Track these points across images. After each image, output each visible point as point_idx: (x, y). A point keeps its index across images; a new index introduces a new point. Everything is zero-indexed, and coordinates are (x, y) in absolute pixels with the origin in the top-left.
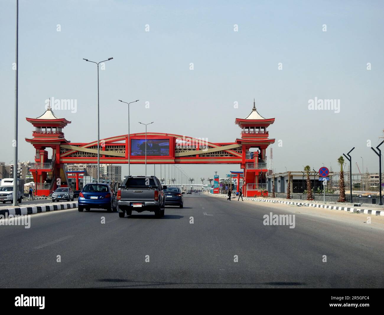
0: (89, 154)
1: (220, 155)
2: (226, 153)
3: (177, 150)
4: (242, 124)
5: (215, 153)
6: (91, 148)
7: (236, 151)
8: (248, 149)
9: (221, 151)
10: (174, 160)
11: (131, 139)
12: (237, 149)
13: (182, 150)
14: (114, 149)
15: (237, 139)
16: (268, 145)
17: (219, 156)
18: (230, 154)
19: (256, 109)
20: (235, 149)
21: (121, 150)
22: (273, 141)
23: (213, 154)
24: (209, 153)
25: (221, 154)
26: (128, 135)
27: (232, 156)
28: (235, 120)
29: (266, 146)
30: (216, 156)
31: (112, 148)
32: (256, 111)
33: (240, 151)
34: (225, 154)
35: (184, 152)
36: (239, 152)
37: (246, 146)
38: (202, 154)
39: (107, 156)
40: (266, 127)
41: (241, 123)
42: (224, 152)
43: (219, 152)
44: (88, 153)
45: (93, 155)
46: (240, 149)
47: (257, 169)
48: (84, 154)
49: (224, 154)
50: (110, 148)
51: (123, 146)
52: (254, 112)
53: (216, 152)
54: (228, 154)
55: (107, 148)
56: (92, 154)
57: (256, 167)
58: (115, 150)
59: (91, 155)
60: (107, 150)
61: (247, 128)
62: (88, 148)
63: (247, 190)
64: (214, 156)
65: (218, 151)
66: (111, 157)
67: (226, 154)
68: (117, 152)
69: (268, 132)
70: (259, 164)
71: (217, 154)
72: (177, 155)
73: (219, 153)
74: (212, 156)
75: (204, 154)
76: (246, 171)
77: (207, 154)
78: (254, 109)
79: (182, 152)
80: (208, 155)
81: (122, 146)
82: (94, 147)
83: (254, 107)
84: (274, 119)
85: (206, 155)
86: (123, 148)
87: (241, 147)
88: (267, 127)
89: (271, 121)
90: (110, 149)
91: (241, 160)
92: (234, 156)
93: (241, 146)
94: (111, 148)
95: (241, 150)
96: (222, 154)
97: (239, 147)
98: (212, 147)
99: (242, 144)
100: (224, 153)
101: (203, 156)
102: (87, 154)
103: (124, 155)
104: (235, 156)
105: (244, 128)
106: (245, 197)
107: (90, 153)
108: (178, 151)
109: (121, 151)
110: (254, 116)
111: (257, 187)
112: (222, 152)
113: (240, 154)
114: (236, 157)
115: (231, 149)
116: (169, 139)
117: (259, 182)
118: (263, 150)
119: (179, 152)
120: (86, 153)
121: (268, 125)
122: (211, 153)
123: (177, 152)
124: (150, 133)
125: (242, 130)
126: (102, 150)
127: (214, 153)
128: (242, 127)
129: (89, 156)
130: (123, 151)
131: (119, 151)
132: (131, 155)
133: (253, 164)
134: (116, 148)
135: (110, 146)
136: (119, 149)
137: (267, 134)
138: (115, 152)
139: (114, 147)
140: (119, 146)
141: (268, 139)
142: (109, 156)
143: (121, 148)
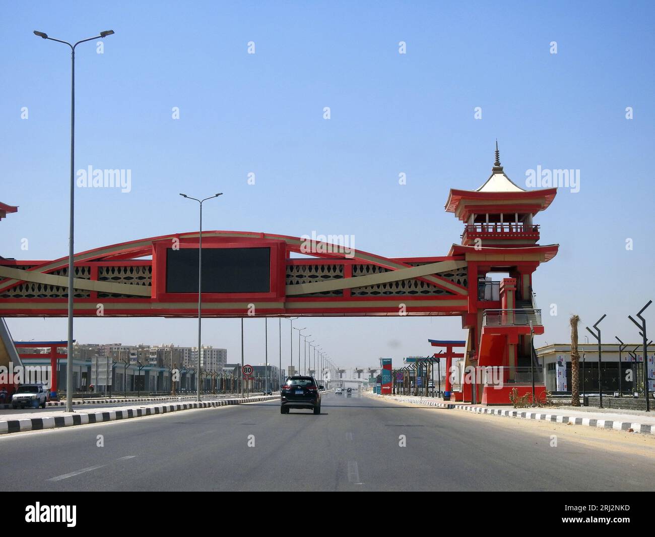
0: (55, 290)
1: (407, 289)
2: (425, 286)
3: (291, 279)
4: (466, 207)
5: (394, 286)
7: (452, 280)
8: (483, 273)
9: (409, 280)
10: (282, 303)
11: (167, 249)
12: (453, 275)
13: (304, 279)
14: (122, 275)
15: (453, 246)
16: (537, 264)
17: (405, 292)
18: (435, 287)
19: (501, 169)
20: (447, 275)
21: (141, 278)
22: (553, 250)
23: (388, 288)
24: (378, 286)
25: (410, 287)
27: (442, 292)
29: (533, 266)
30: (397, 293)
31: (116, 274)
32: (503, 173)
33: (462, 279)
34: (422, 287)
35: (310, 282)
36: (459, 282)
37: (478, 266)
38: (360, 288)
39: (102, 295)
40: (531, 215)
41: (464, 203)
42: (419, 283)
43: (406, 283)
44: (52, 287)
46: (463, 275)
47: (513, 326)
48: (42, 289)
49: (419, 289)
50: (110, 272)
51: (147, 266)
52: (499, 177)
53: (397, 283)
54: (428, 287)
55: (105, 274)
57: (508, 321)
58: (125, 278)
60: (105, 279)
61: (480, 219)
62: (52, 272)
63: (486, 386)
64: (391, 293)
65: (403, 281)
67: (425, 288)
68: (131, 284)
69: (536, 226)
70: (516, 312)
71: (400, 288)
72: (292, 290)
73: (407, 286)
74: (385, 293)
75: (366, 287)
76: (482, 333)
77: (372, 287)
78: (498, 170)
79: (304, 282)
80: (375, 289)
83: (498, 163)
84: (554, 190)
85: (369, 290)
86: (147, 272)
87: (464, 268)
88: (534, 215)
90: (110, 275)
92: (447, 292)
93: (466, 266)
94: (113, 273)
95: (464, 277)
96: (413, 288)
97: (458, 269)
98: (386, 270)
99: (469, 257)
100: (419, 286)
101: (363, 293)
102: (49, 289)
104: (449, 292)
105: (473, 217)
107: (58, 288)
108: (295, 279)
109: (141, 282)
110: (498, 185)
112: (413, 282)
113: (461, 287)
114: (452, 295)
115: (438, 275)
116: (270, 248)
118: (526, 277)
119: (298, 283)
120: (46, 286)
121: (536, 209)
122: (385, 285)
123: (291, 283)
125: (467, 225)
126: (89, 279)
127: (391, 284)
128: (463, 220)
129: (54, 296)
130: (147, 281)
131: (135, 281)
132: (166, 292)
133: (501, 311)
134: (128, 274)
135: (110, 269)
136: (135, 275)
137: (534, 233)
138: (125, 283)
139: (122, 272)
140: (134, 269)
141: (538, 245)
142: (108, 296)
143: (141, 274)
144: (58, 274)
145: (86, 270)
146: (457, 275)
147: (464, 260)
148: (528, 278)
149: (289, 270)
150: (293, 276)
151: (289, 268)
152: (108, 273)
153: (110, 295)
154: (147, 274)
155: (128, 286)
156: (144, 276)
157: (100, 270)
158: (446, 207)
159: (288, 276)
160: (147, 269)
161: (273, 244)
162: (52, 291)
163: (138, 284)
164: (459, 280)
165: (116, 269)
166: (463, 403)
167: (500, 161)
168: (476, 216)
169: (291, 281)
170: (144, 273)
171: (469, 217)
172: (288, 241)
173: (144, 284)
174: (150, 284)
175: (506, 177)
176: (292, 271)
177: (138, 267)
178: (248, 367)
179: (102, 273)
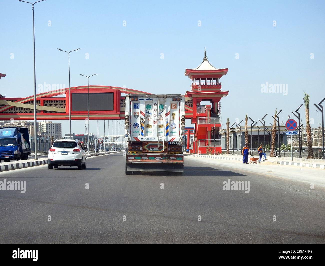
0: (26, 110)
4: (192, 76)
6: (28, 103)
7: (187, 105)
8: (199, 102)
10: (119, 116)
11: (72, 93)
12: (187, 103)
14: (53, 104)
15: (187, 92)
16: (221, 98)
19: (207, 59)
21: (61, 105)
22: (226, 93)
26: (68, 89)
28: (185, 71)
29: (219, 99)
31: (51, 103)
32: (208, 61)
36: (189, 106)
37: (197, 99)
39: (45, 112)
40: (218, 79)
41: (191, 74)
44: (25, 109)
45: (31, 111)
46: (191, 103)
47: (210, 124)
48: (21, 110)
50: (48, 103)
51: (64, 101)
52: (206, 62)
55: (46, 103)
56: (30, 109)
57: (208, 122)
58: (54, 105)
59: (28, 111)
60: (46, 105)
61: (198, 79)
62: (24, 103)
63: (199, 147)
66: (50, 113)
68: (57, 107)
69: (220, 83)
70: (211, 119)
76: (198, 127)
78: (206, 59)
81: (62, 101)
82: (31, 102)
83: (206, 57)
84: (227, 69)
86: (63, 102)
87: (191, 100)
88: (219, 78)
89: (225, 71)
90: (49, 104)
91: (192, 115)
95: (192, 104)
97: (189, 101)
99: (193, 96)
102: (23, 110)
103: (64, 110)
105: (195, 79)
106: (197, 154)
107: (27, 109)
110: (206, 67)
111: (210, 143)
113: (190, 108)
114: (186, 111)
116: (113, 93)
117: (212, 137)
118: (216, 103)
120: (22, 108)
121: (220, 76)
123: (122, 107)
124: (93, 86)
125: (193, 82)
126: (40, 105)
128: (192, 79)
129: (26, 112)
130: (63, 106)
131: (58, 106)
132: (72, 111)
133: (205, 118)
134: (56, 103)
135: (48, 101)
136: (58, 104)
137: (219, 86)
138: (55, 107)
139: (53, 102)
140: (58, 101)
141: (221, 91)
142: (48, 112)
143: (61, 103)
144: (27, 103)
145: (39, 102)
146: (189, 103)
147: (192, 97)
148: (217, 104)
149: (121, 101)
150: (123, 104)
151: (121, 100)
152: (47, 103)
153: (49, 112)
154: (63, 103)
155: (56, 108)
156: (62, 104)
157: (44, 101)
158: (185, 74)
159: (121, 104)
160: (63, 101)
161: (115, 91)
162: (25, 110)
163: (60, 107)
164: (189, 105)
165: (51, 101)
166: (193, 154)
167: (207, 56)
168: (196, 79)
169: (122, 106)
170: (62, 103)
171: (194, 79)
172: (121, 90)
173: (62, 107)
174: (65, 107)
175: (209, 63)
176: (122, 102)
177: (60, 100)
178: (101, 140)
179: (45, 103)
